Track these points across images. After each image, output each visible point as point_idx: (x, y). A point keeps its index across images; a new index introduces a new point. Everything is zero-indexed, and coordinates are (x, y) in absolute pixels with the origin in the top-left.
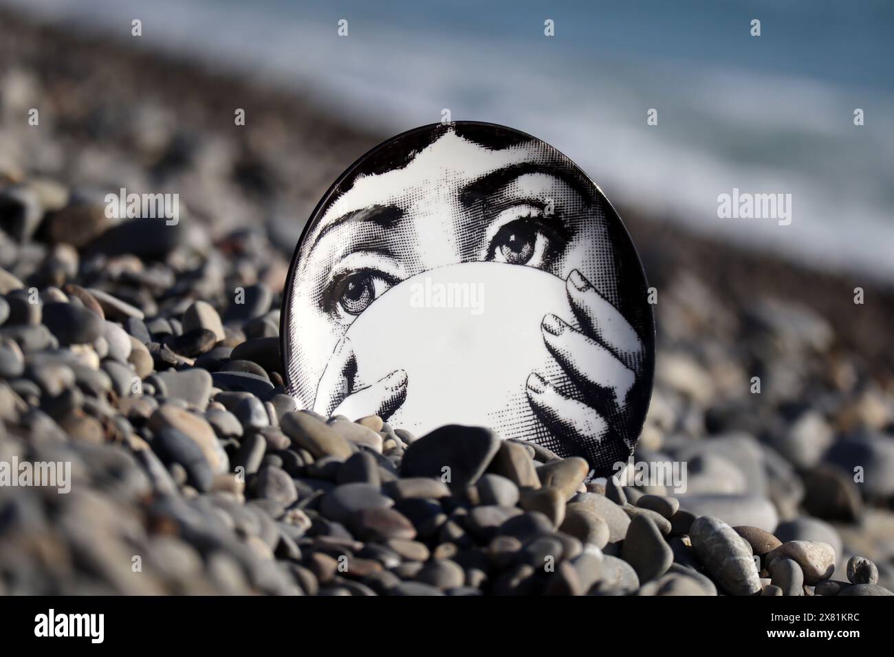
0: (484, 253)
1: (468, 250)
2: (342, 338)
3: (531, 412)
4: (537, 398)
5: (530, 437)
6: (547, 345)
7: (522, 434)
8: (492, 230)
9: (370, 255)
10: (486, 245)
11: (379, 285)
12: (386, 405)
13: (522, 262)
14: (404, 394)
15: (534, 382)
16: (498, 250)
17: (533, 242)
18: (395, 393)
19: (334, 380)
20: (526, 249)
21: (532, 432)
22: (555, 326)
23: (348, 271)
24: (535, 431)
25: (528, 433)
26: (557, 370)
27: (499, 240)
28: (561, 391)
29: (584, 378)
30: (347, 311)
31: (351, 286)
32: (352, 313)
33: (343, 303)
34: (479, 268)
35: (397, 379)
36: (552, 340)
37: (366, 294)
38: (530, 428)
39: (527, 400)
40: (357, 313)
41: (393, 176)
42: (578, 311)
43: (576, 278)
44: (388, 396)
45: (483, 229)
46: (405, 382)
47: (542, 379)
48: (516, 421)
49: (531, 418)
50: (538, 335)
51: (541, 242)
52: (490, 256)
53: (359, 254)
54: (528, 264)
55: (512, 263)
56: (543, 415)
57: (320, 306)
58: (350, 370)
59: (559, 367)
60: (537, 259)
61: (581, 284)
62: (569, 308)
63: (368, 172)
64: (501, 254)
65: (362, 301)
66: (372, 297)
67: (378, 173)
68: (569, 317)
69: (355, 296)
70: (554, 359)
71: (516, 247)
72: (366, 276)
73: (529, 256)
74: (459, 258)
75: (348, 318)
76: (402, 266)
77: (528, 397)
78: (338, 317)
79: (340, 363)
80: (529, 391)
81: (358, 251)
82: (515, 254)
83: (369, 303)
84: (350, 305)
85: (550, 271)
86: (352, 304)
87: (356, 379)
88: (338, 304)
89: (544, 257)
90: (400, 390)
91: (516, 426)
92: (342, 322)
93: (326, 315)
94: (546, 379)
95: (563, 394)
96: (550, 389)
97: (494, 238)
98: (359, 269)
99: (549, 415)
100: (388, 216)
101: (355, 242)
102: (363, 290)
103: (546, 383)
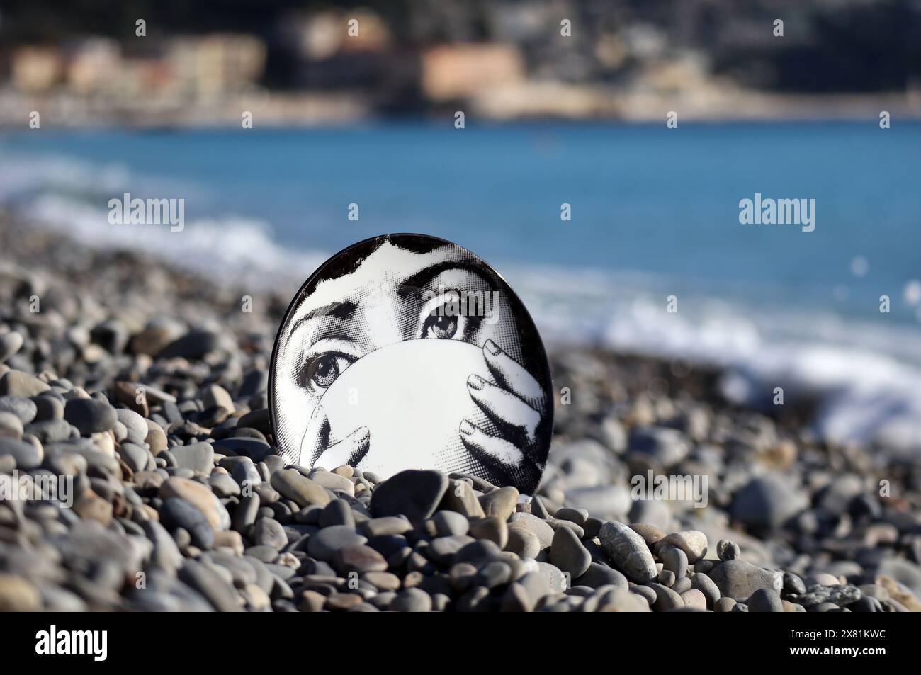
0: (419, 332)
1: (407, 331)
2: (317, 406)
3: (465, 450)
4: (469, 439)
5: (465, 469)
6: (473, 398)
7: (459, 467)
8: (424, 315)
9: (333, 340)
10: (421, 326)
11: (342, 363)
12: (355, 454)
13: (449, 337)
14: (367, 445)
15: (466, 427)
16: (429, 329)
17: (455, 321)
18: (361, 445)
19: (313, 439)
20: (451, 327)
21: (467, 464)
22: (477, 383)
23: (318, 355)
24: (469, 464)
25: (464, 465)
26: (480, 417)
27: (431, 321)
28: (486, 432)
29: (502, 421)
30: (319, 385)
31: (320, 366)
32: (322, 387)
33: (315, 379)
34: (417, 345)
35: (361, 434)
36: (476, 394)
37: (332, 371)
38: (465, 461)
39: (461, 441)
40: (327, 386)
41: (346, 278)
42: (495, 372)
43: (489, 345)
44: (356, 447)
45: (417, 314)
46: (368, 436)
47: (471, 424)
48: (454, 457)
49: (465, 454)
50: (465, 392)
51: (461, 321)
52: (425, 335)
53: (325, 340)
54: (454, 337)
55: (441, 338)
56: (474, 451)
57: (298, 383)
58: (326, 430)
59: (483, 414)
60: (460, 333)
61: (495, 350)
62: (487, 369)
63: (326, 278)
64: (433, 332)
65: (330, 377)
66: (337, 373)
67: (335, 277)
68: (488, 376)
69: (324, 373)
70: (479, 408)
71: (443, 326)
72: (332, 356)
73: (454, 332)
74: (401, 338)
75: (320, 391)
76: (358, 347)
77: (462, 438)
78: (313, 390)
79: (317, 426)
80: (462, 434)
81: (324, 338)
82: (443, 332)
83: (335, 378)
84: (321, 381)
85: (470, 342)
86: (322, 380)
87: (330, 437)
88: (312, 380)
89: (465, 332)
90: (365, 441)
91: (454, 461)
92: (316, 394)
93: (303, 390)
94: (474, 423)
95: (488, 434)
96: (477, 431)
97: (426, 320)
98: (325, 353)
99: (478, 450)
100: (345, 310)
101: (321, 332)
102: (330, 368)
103: (474, 427)
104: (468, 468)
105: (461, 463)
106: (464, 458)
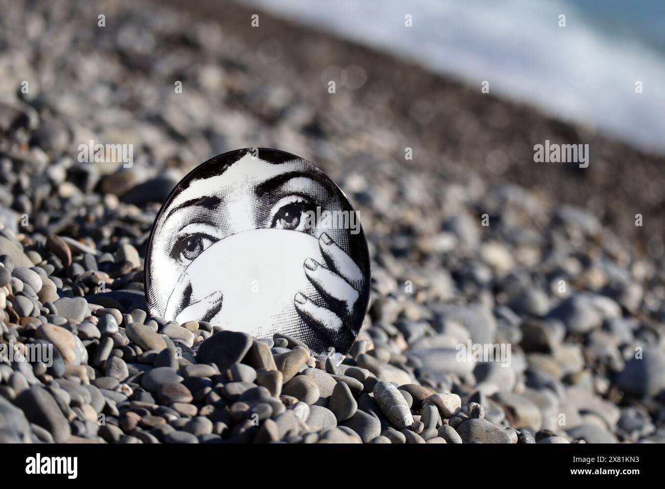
0: (269, 223)
1: (260, 222)
2: (183, 273)
3: (297, 315)
4: (301, 307)
5: (296, 330)
6: (307, 276)
7: (292, 328)
8: (275, 210)
9: (201, 225)
10: (271, 219)
11: (206, 242)
12: (210, 312)
13: (292, 228)
14: (220, 305)
15: (300, 298)
16: (278, 221)
17: (299, 216)
18: (215, 305)
19: (178, 298)
20: (295, 221)
21: (298, 326)
22: (312, 265)
23: (187, 235)
24: (299, 326)
25: (295, 327)
26: (312, 291)
27: (278, 216)
28: (316, 303)
29: (329, 295)
30: (186, 258)
31: (189, 243)
32: (189, 259)
33: (184, 253)
34: (267, 233)
35: (216, 297)
36: (310, 273)
37: (198, 247)
38: (297, 324)
39: (295, 308)
40: (193, 259)
41: (214, 179)
43: (324, 237)
44: (211, 307)
45: (269, 210)
46: (221, 299)
47: (304, 296)
49: (297, 318)
50: (302, 271)
52: (274, 225)
53: (194, 224)
54: (297, 229)
55: (286, 229)
56: (305, 317)
57: (170, 255)
58: (188, 291)
59: (315, 289)
60: (302, 227)
61: (328, 241)
62: (321, 255)
64: (280, 224)
65: (196, 252)
66: (202, 249)
67: (205, 178)
68: (321, 260)
69: (191, 249)
70: (311, 284)
71: (289, 220)
72: (198, 237)
73: (297, 225)
74: (254, 226)
75: (187, 262)
76: (220, 231)
77: (295, 306)
78: (181, 261)
79: (182, 288)
80: (296, 303)
81: (193, 223)
82: (288, 224)
83: (200, 253)
84: (188, 254)
85: (309, 234)
87: (191, 297)
88: (181, 254)
90: (218, 303)
91: (289, 323)
92: (183, 264)
93: (173, 260)
94: (307, 296)
95: (316, 305)
96: (308, 301)
97: (276, 214)
98: (194, 234)
99: (308, 316)
100: (212, 203)
101: (192, 218)
102: (196, 245)
103: (306, 298)
104: (298, 329)
106: (296, 321)
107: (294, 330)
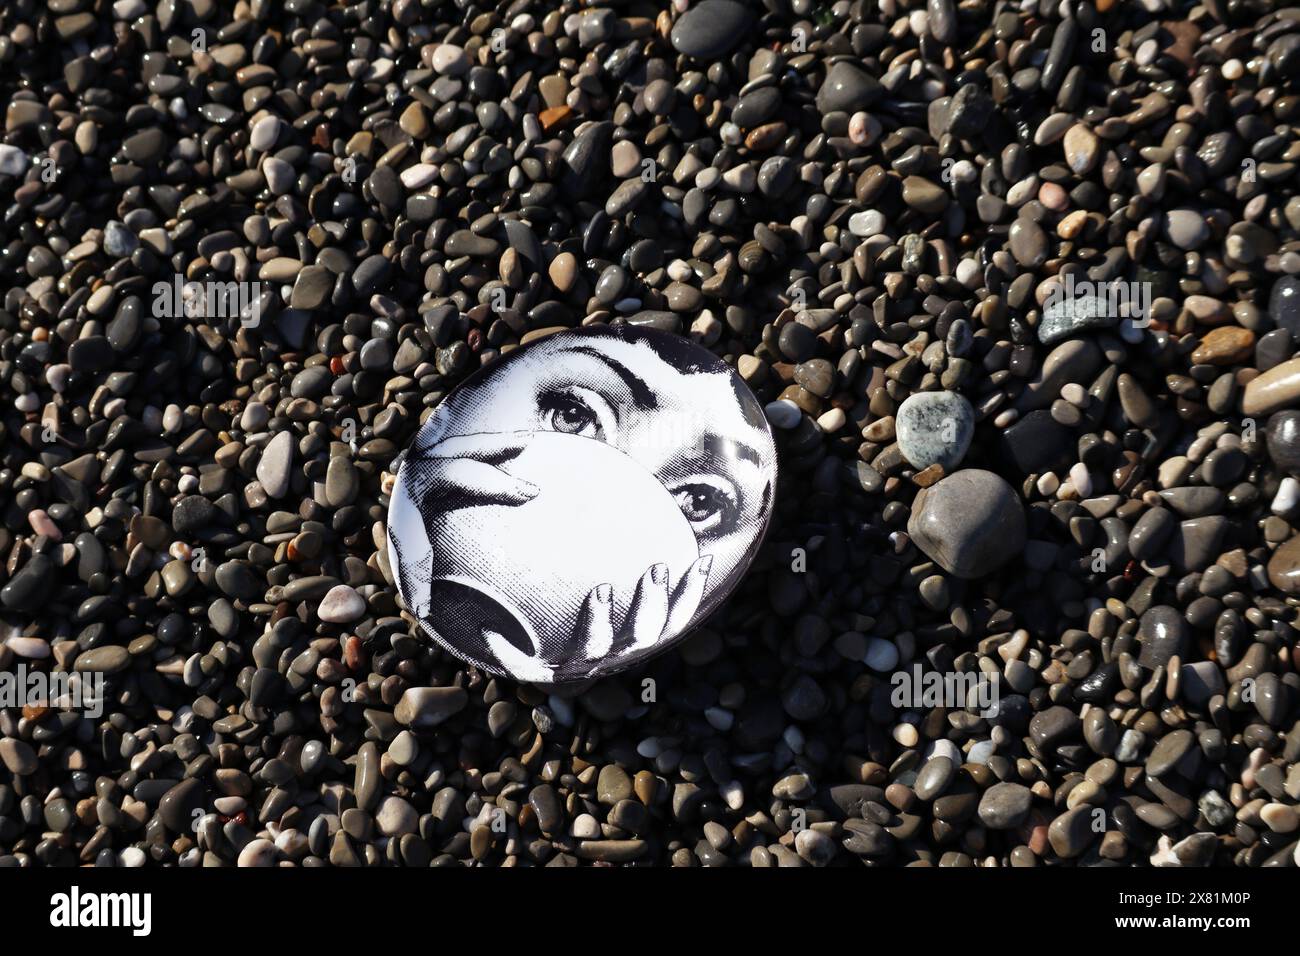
0: (674, 485)
1: (667, 473)
2: (530, 431)
3: (580, 605)
4: (593, 601)
5: (559, 616)
6: (641, 580)
7: (557, 609)
8: (696, 479)
10: (682, 482)
11: (590, 429)
12: (505, 496)
13: (690, 517)
14: (522, 502)
15: (605, 592)
16: (685, 493)
17: (712, 512)
18: (518, 496)
19: (494, 446)
20: (702, 513)
21: (565, 615)
22: (660, 575)
23: (582, 401)
24: (567, 617)
25: (562, 613)
26: (626, 601)
27: (691, 489)
28: (612, 615)
29: (634, 622)
30: (553, 421)
31: (573, 411)
32: (554, 425)
33: (556, 414)
35: (530, 491)
36: (648, 580)
37: (576, 425)
38: (567, 612)
39: (586, 594)
40: (557, 429)
41: (670, 371)
42: (683, 584)
43: (707, 561)
44: (512, 493)
45: (691, 472)
46: (532, 498)
47: (611, 595)
48: (564, 598)
49: (576, 608)
50: (643, 568)
51: (715, 519)
52: (676, 492)
53: (601, 399)
54: (692, 523)
55: (683, 511)
56: (584, 613)
57: (539, 396)
58: (512, 453)
59: (631, 602)
60: (700, 527)
61: (705, 568)
62: (681, 576)
63: (655, 346)
64: (685, 499)
65: (570, 427)
66: (577, 431)
67: (663, 357)
68: (674, 583)
69: (569, 419)
70: (634, 593)
71: (697, 505)
72: (589, 415)
73: (699, 520)
74: (656, 470)
75: (547, 423)
76: (616, 435)
77: (589, 594)
78: (544, 417)
79: (512, 444)
80: (594, 592)
81: (603, 397)
82: (691, 508)
83: (570, 432)
84: (558, 420)
85: (699, 542)
86: (561, 421)
87: (507, 462)
88: (553, 411)
90: (525, 498)
91: (561, 601)
92: (542, 423)
93: (536, 406)
94: (614, 598)
95: (611, 618)
96: (609, 606)
97: (692, 484)
98: (589, 407)
99: (587, 619)
100: (645, 398)
101: (606, 389)
102: (578, 422)
103: (611, 600)
104: (561, 618)
105: (563, 608)
106: (570, 609)
107: (556, 614)
